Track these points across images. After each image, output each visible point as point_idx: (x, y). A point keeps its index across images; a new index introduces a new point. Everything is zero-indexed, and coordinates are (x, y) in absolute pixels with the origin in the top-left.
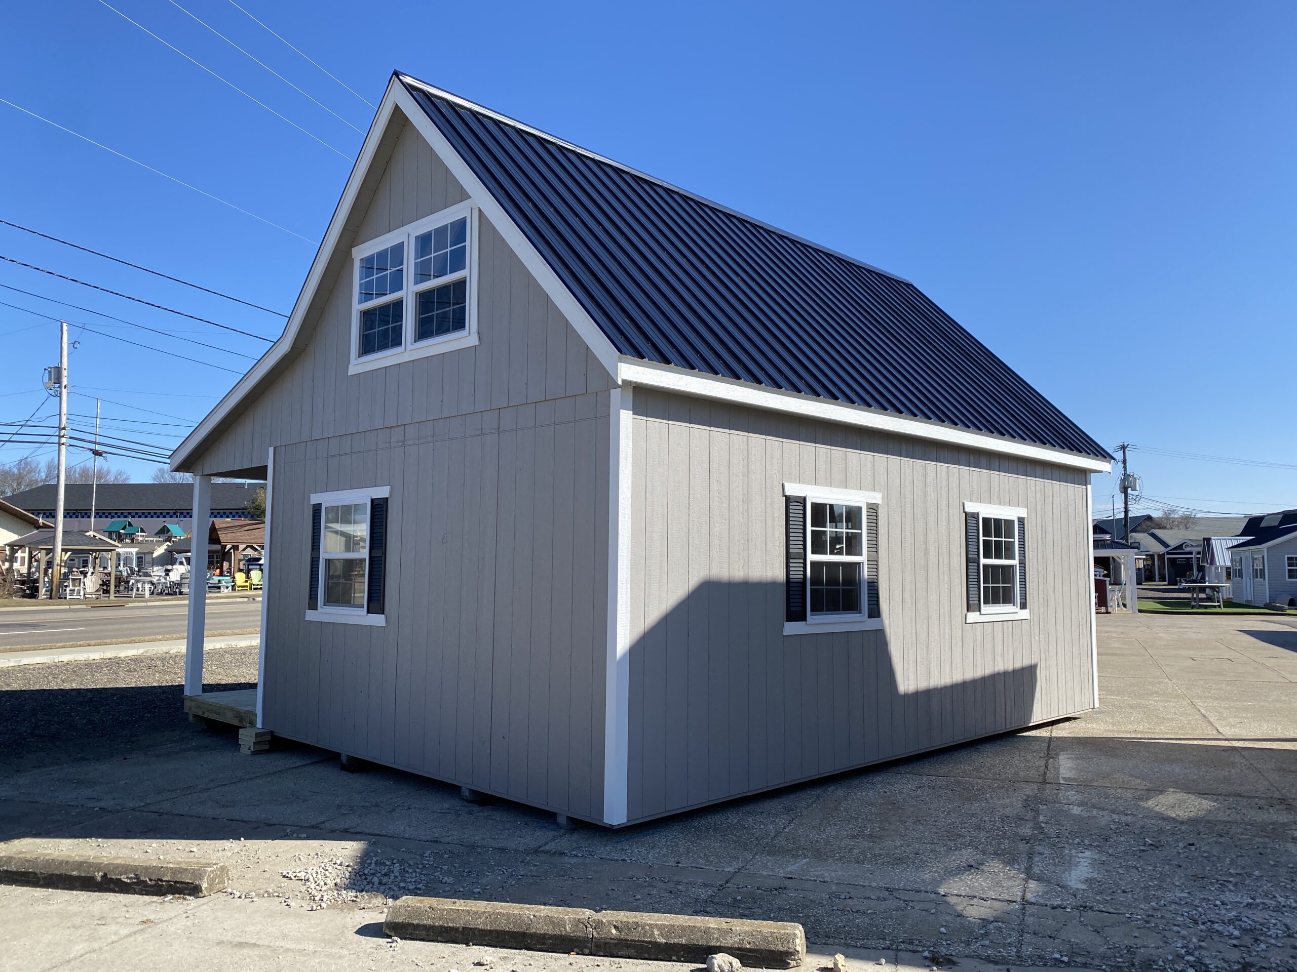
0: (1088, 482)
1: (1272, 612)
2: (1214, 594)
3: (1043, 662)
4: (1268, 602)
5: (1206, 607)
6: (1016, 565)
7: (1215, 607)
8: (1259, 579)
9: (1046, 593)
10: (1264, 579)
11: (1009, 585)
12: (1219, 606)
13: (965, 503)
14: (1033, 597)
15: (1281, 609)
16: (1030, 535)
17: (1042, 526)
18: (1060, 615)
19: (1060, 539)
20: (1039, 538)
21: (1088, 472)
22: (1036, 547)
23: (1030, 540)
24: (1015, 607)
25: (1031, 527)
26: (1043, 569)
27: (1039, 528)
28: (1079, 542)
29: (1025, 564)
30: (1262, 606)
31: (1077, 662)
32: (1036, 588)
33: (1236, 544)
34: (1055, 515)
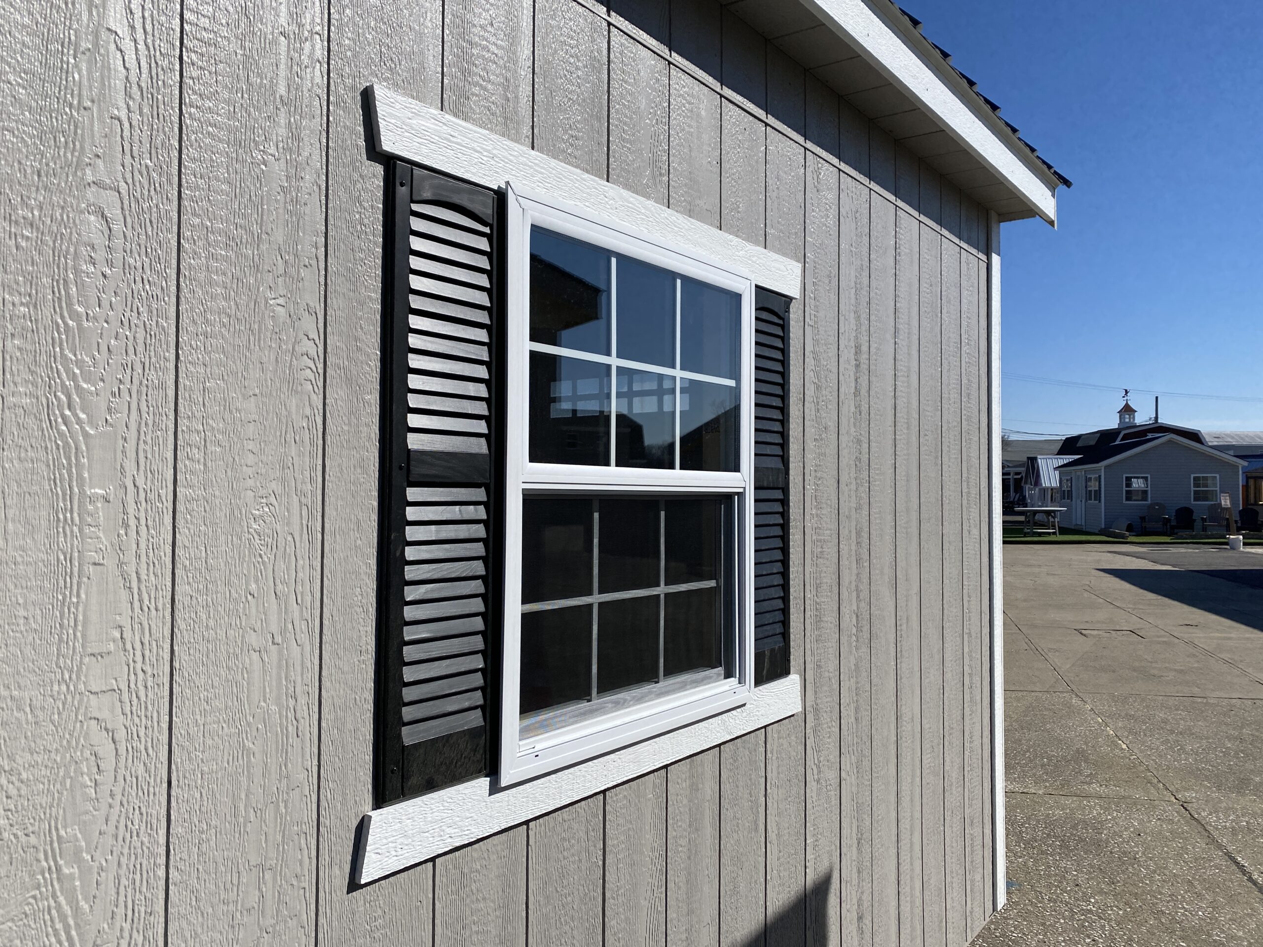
0: (994, 245)
1: (1116, 540)
2: (1049, 520)
3: (849, 871)
4: (1103, 526)
5: (1040, 534)
6: (741, 495)
7: (1049, 534)
8: (1092, 501)
9: (864, 594)
10: (1100, 501)
11: (712, 583)
12: (1054, 533)
13: (381, 93)
14: (819, 620)
15: (1123, 537)
16: (809, 374)
17: (858, 348)
18: (909, 664)
19: (915, 404)
20: (848, 388)
21: (994, 216)
22: (832, 425)
23: (810, 391)
24: (733, 681)
25: (816, 342)
26: (858, 508)
27: (848, 354)
28: (969, 419)
29: (785, 490)
30: (1097, 531)
31: (953, 798)
32: (829, 579)
33: (1063, 463)
34: (903, 318)
